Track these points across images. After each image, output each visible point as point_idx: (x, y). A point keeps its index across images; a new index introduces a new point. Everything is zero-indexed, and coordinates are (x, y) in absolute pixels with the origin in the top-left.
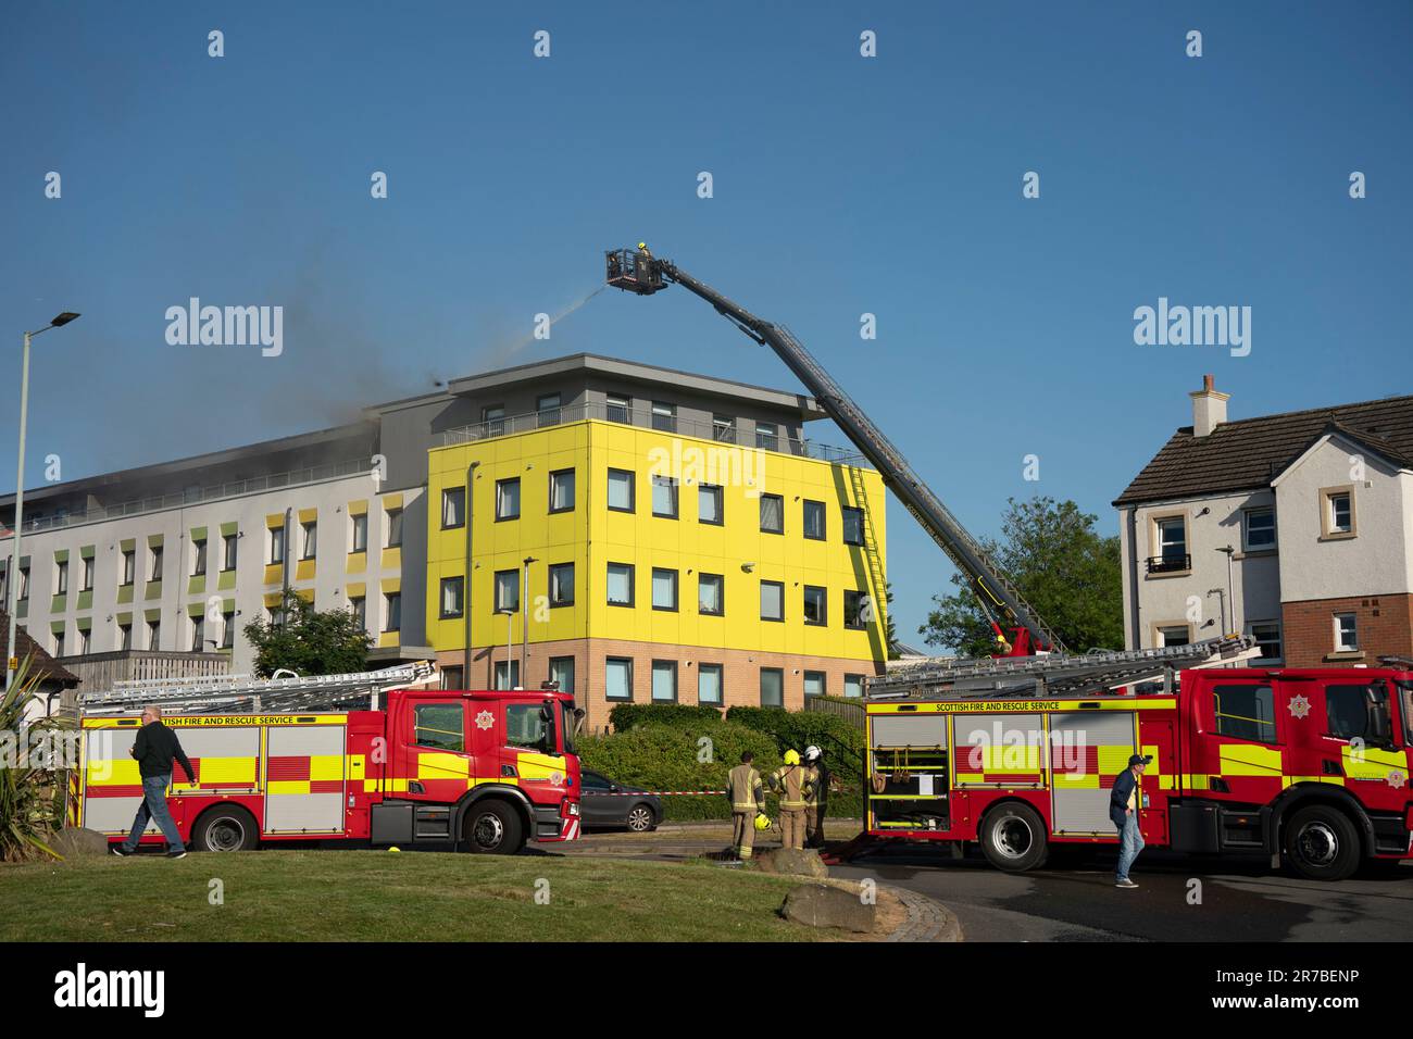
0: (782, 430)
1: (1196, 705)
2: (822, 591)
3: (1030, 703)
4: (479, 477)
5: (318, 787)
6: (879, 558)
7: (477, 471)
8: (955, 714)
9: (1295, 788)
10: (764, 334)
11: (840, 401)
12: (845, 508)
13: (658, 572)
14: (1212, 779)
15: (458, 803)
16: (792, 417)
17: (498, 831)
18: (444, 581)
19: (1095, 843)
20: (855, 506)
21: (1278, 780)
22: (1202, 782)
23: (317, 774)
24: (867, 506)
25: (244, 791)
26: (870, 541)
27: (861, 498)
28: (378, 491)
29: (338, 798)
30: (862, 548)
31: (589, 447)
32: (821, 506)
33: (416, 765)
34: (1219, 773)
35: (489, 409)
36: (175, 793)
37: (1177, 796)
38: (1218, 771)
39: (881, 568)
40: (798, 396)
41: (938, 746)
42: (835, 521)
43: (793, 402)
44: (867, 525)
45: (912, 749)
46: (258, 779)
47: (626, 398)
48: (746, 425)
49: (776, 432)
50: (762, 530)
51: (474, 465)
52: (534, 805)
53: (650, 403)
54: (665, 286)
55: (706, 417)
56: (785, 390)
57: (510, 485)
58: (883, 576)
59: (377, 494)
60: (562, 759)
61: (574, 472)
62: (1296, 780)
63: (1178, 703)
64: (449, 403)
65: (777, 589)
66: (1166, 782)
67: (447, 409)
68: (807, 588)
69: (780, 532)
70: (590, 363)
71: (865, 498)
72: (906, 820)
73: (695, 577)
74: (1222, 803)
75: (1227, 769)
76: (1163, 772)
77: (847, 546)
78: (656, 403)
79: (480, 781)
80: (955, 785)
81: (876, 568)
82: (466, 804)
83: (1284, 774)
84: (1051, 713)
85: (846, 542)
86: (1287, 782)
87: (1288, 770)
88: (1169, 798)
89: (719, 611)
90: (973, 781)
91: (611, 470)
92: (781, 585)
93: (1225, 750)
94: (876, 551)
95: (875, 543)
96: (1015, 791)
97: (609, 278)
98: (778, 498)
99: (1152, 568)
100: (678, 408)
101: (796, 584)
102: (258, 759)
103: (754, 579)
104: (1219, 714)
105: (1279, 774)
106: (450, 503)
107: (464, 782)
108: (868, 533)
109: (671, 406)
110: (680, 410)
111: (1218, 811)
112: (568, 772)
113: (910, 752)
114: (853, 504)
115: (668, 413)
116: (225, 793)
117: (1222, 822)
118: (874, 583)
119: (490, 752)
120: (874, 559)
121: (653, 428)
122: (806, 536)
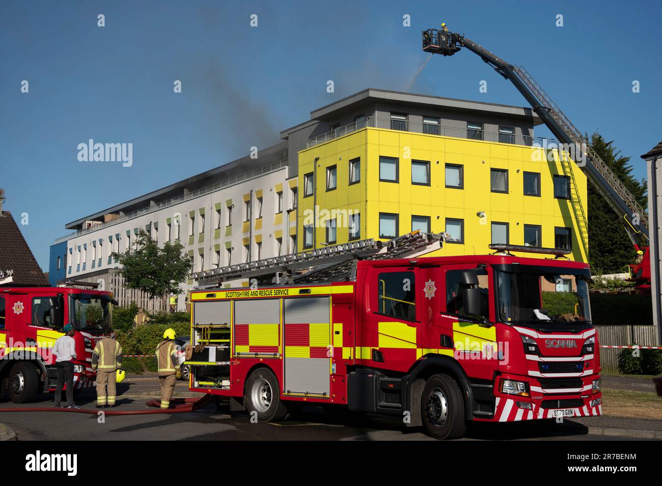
0: (518, 130)
1: (367, 288)
2: (538, 228)
3: (273, 290)
4: (319, 166)
6: (581, 207)
7: (319, 162)
8: (235, 300)
9: (426, 358)
10: (506, 71)
11: (550, 110)
12: (555, 177)
13: (416, 218)
14: (373, 351)
16: (525, 122)
18: (305, 229)
19: (305, 402)
20: (563, 175)
21: (414, 351)
22: (366, 353)
24: (572, 175)
26: (574, 196)
27: (568, 170)
28: (287, 178)
30: (568, 201)
31: (366, 144)
32: (538, 175)
34: (377, 346)
35: (334, 127)
37: (352, 365)
39: (583, 213)
40: (525, 109)
41: (226, 324)
42: (547, 184)
43: (522, 112)
44: (572, 186)
45: (214, 326)
47: (405, 115)
48: (491, 129)
49: (514, 132)
50: (492, 191)
51: (317, 159)
53: (422, 117)
54: (458, 49)
55: (462, 125)
56: (517, 106)
57: (333, 169)
58: (584, 218)
59: (286, 179)
61: (359, 160)
62: (426, 351)
63: (355, 290)
64: (317, 125)
65: (505, 227)
66: (347, 353)
67: (316, 128)
68: (526, 226)
69: (506, 192)
70: (372, 94)
71: (571, 169)
72: (211, 381)
73: (442, 220)
74: (379, 370)
75: (384, 343)
76: (345, 345)
77: (556, 200)
78: (425, 117)
80: (234, 354)
81: (579, 213)
83: (418, 347)
84: (285, 298)
85: (556, 197)
86: (420, 353)
87: (420, 344)
88: (348, 366)
89: (462, 241)
90: (243, 350)
91: (381, 157)
92: (507, 224)
93: (383, 327)
94: (579, 202)
95: (578, 197)
96: (264, 359)
97: (424, 47)
98: (505, 172)
100: (442, 119)
101: (518, 224)
103: (486, 221)
104: (383, 296)
105: (415, 347)
106: (309, 181)
108: (573, 191)
109: (437, 118)
110: (442, 120)
111: (376, 378)
113: (212, 329)
114: (561, 173)
115: (436, 123)
117: (379, 386)
118: (578, 222)
120: (578, 207)
121: (423, 133)
122: (525, 194)
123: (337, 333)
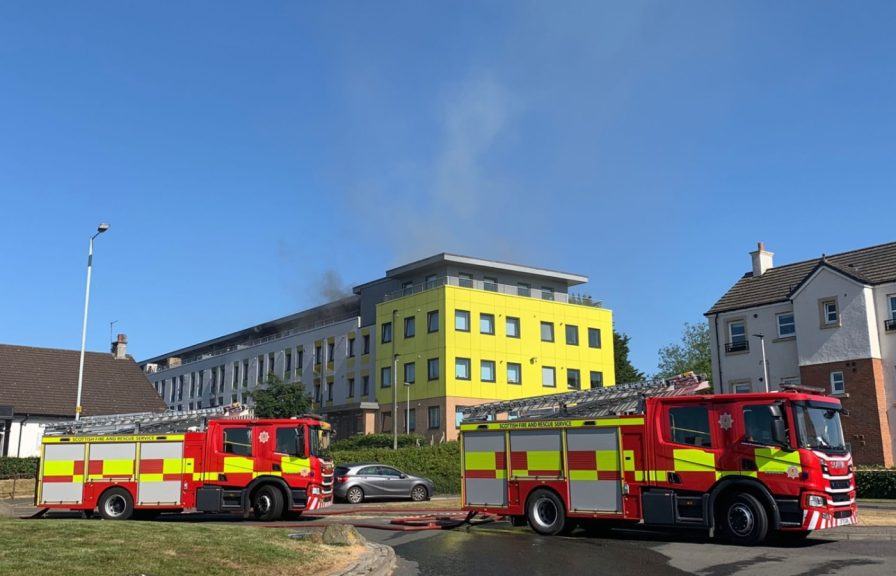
1: (658, 420)
2: (578, 371)
3: (554, 422)
4: (398, 317)
5: (168, 477)
7: (396, 314)
9: (723, 479)
12: (590, 330)
13: (484, 363)
14: (669, 474)
15: (247, 487)
16: (562, 284)
17: (269, 504)
18: (383, 370)
19: (595, 518)
20: (595, 328)
21: (713, 474)
22: (662, 476)
23: (168, 469)
24: (602, 328)
25: (126, 480)
26: (603, 346)
28: (359, 327)
29: (178, 484)
30: (598, 350)
32: (576, 328)
33: (223, 464)
34: (673, 470)
35: (406, 284)
36: (89, 481)
37: (646, 487)
38: (673, 468)
42: (584, 336)
43: (561, 276)
44: (602, 337)
46: (134, 473)
49: (553, 291)
50: (543, 340)
51: (395, 311)
52: (292, 488)
57: (410, 320)
60: (308, 460)
61: (438, 312)
62: (724, 473)
63: (646, 421)
64: (390, 282)
65: (552, 371)
66: (640, 476)
68: (569, 370)
69: (553, 341)
70: (446, 257)
71: (602, 325)
73: (505, 365)
74: (676, 491)
75: (679, 467)
76: (637, 468)
77: (590, 349)
78: (485, 278)
79: (260, 474)
80: (511, 477)
82: (251, 488)
83: (717, 470)
84: (567, 429)
85: (590, 345)
86: (718, 475)
87: (719, 468)
88: (642, 487)
89: (519, 382)
90: (521, 474)
91: (456, 311)
92: (554, 369)
93: (677, 454)
96: (546, 482)
98: (551, 324)
99: (727, 351)
101: (562, 368)
102: (135, 461)
103: (538, 366)
104: (674, 427)
105: (713, 470)
106: (386, 330)
107: (251, 475)
108: (603, 342)
109: (495, 279)
111: (673, 496)
112: (312, 468)
114: (593, 326)
115: (494, 282)
116: (116, 481)
117: (676, 504)
119: (265, 457)
121: (485, 290)
122: (567, 343)
123: (628, 458)
